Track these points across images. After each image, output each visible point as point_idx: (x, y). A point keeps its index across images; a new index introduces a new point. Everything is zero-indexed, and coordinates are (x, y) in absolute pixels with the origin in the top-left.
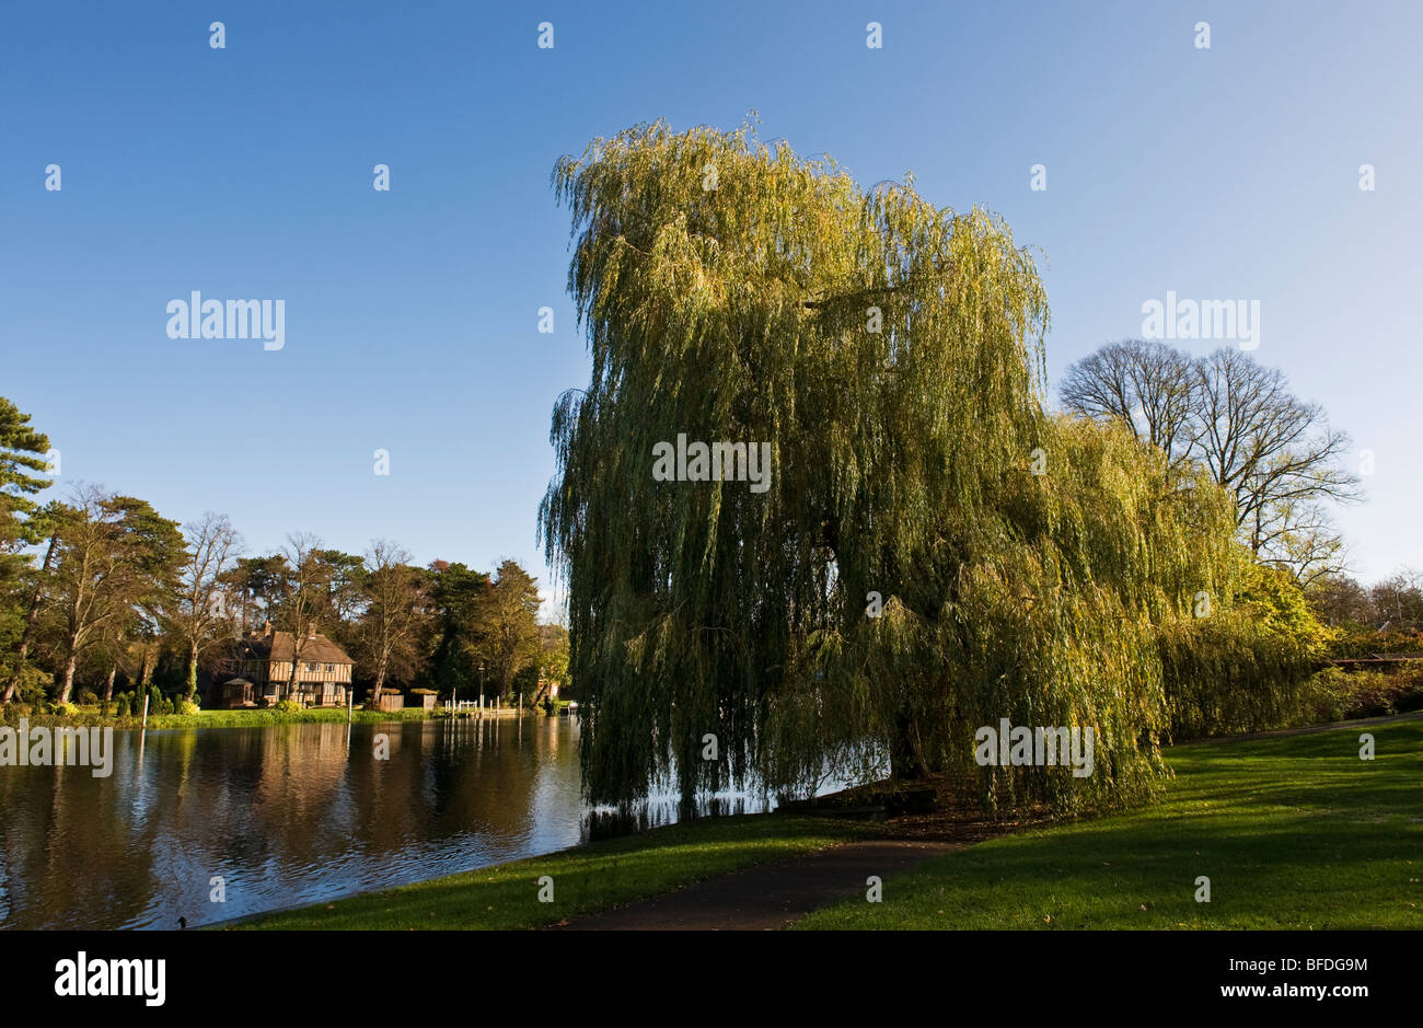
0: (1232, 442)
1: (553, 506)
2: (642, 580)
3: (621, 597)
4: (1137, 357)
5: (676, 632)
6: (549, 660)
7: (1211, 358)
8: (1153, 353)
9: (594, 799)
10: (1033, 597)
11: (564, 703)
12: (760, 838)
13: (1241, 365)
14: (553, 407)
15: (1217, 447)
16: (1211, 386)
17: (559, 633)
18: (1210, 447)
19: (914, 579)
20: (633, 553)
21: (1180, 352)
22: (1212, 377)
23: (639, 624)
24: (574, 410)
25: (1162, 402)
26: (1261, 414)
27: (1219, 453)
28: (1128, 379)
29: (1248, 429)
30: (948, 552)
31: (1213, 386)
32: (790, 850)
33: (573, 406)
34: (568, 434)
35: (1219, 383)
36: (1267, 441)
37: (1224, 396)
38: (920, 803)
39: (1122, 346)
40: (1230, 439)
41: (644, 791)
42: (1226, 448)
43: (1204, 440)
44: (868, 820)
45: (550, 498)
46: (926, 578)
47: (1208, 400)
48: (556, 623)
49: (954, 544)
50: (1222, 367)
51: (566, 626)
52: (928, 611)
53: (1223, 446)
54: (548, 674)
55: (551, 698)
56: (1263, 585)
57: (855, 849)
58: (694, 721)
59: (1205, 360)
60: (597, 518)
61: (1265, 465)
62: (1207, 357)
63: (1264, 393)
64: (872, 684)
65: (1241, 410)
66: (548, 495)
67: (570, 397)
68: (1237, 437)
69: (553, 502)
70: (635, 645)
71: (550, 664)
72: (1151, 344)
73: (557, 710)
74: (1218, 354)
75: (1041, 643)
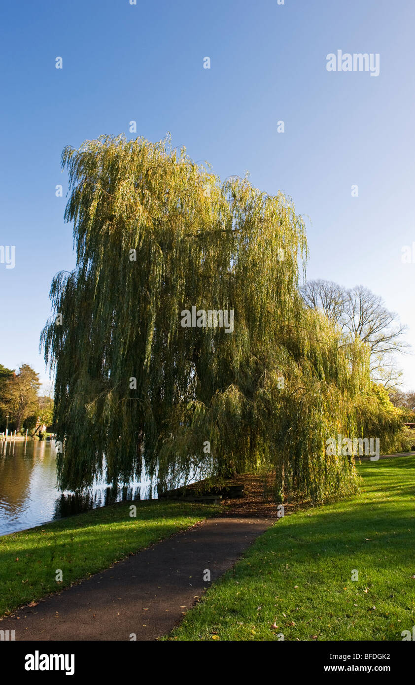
0: (361, 326)
1: (49, 332)
2: (95, 372)
3: (83, 380)
4: (322, 287)
5: (114, 400)
6: (43, 413)
7: (354, 289)
8: (329, 286)
9: (63, 487)
10: (304, 387)
11: (49, 434)
12: (157, 517)
13: (365, 293)
14: (52, 279)
15: (354, 328)
16: (353, 301)
17: (49, 401)
18: (352, 328)
19: (240, 377)
20: (91, 358)
21: (340, 286)
22: (354, 298)
23: (93, 395)
24: (64, 283)
25: (332, 307)
26: (372, 316)
27: (355, 331)
28: (318, 296)
29: (367, 322)
30: (257, 364)
31: (354, 302)
32: (177, 527)
33: (63, 280)
34: (60, 294)
35: (356, 300)
36: (375, 327)
37: (358, 306)
38: (235, 492)
39: (316, 282)
40: (360, 325)
41: (90, 483)
42: (358, 329)
43: (349, 325)
44: (213, 504)
45: (47, 328)
46: (246, 376)
47: (351, 308)
48: (47, 396)
49: (260, 359)
50: (358, 294)
51: (52, 397)
52: (248, 393)
53: (357, 328)
54: (41, 420)
55: (42, 431)
56: (373, 389)
57: (213, 525)
58: (120, 449)
59: (351, 290)
60: (72, 338)
61: (373, 337)
62: (352, 289)
63: (375, 306)
64: (220, 430)
65: (365, 313)
66: (46, 327)
67: (62, 275)
68: (363, 325)
69: (49, 331)
70: (90, 407)
71: (43, 415)
72: (329, 282)
73: (45, 437)
74: (357, 288)
75: (310, 411)
